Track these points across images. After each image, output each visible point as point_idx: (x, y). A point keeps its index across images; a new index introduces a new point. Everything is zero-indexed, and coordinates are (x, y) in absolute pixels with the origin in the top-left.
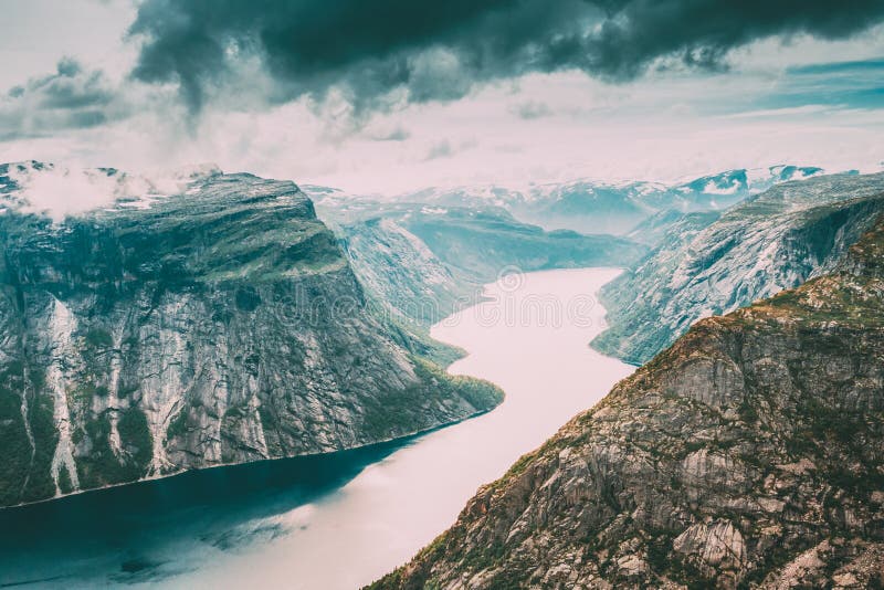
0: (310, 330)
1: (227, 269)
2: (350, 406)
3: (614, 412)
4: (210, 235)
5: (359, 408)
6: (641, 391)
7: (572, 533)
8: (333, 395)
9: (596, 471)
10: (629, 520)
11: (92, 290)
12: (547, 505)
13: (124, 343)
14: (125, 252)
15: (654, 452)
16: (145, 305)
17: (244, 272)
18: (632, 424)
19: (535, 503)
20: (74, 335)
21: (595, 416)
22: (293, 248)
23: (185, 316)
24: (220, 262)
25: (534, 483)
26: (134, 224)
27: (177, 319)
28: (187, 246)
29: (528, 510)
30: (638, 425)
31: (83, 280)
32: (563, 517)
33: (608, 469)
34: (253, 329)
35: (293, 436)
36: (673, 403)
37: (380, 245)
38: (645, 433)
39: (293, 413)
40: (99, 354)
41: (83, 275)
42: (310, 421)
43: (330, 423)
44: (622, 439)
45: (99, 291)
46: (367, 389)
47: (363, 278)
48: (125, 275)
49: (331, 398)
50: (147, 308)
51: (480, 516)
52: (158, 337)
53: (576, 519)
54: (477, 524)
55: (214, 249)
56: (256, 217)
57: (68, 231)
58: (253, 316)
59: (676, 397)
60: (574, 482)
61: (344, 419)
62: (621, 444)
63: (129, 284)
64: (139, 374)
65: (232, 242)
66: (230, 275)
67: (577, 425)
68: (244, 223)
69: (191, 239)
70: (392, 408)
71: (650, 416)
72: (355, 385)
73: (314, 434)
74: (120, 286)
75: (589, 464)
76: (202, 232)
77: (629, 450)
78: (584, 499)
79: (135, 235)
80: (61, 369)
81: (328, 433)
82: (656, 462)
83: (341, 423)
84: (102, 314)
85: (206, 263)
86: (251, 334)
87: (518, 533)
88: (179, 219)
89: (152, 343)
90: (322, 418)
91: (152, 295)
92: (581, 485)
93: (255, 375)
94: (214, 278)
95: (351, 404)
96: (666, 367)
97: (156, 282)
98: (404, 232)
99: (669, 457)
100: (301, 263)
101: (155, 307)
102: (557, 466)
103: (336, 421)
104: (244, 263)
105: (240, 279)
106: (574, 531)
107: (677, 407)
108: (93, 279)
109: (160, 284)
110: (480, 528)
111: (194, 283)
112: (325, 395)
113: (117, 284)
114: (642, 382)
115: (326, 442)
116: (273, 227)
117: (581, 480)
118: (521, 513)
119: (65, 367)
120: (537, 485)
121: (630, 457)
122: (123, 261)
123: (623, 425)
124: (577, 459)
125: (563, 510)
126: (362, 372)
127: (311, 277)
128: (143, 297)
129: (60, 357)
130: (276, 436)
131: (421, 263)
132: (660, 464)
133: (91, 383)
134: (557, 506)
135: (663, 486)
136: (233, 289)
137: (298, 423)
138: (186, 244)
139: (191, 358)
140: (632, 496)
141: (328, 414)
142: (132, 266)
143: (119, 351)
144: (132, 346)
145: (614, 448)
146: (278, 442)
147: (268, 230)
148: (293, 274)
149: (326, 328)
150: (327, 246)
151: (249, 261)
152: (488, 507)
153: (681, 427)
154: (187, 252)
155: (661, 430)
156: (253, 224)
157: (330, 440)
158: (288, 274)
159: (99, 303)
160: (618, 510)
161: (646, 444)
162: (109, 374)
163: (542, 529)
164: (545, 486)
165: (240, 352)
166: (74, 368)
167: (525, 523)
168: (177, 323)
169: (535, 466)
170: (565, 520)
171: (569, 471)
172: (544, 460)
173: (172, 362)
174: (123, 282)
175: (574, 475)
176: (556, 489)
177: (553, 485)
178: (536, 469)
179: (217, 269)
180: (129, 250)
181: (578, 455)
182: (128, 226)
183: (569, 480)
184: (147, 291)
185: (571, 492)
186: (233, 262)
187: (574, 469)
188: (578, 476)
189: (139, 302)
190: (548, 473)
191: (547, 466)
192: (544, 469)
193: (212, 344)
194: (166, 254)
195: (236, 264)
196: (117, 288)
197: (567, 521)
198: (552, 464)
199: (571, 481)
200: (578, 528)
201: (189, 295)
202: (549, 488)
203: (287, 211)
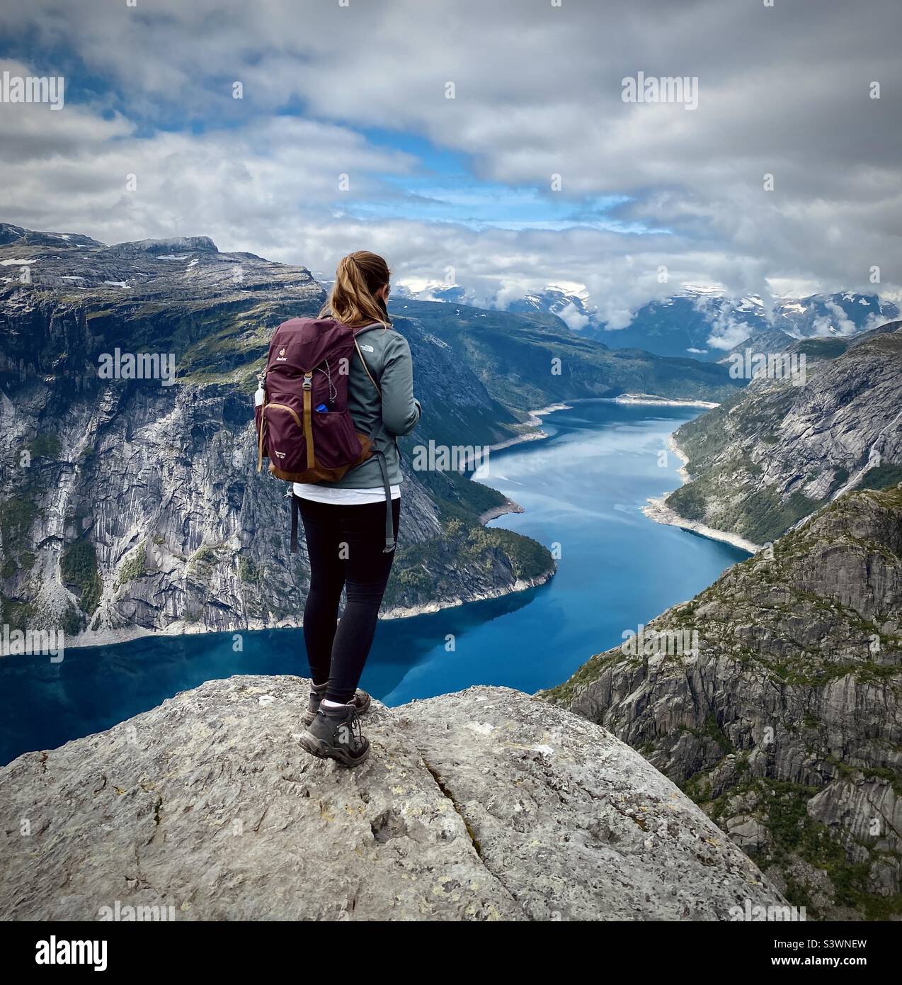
1: (215, 371)
3: (725, 608)
4: (198, 327)
6: (764, 583)
9: (699, 689)
10: (743, 765)
12: (629, 729)
14: (93, 341)
15: (782, 671)
16: (108, 408)
17: (238, 376)
18: (751, 628)
20: (21, 439)
21: (699, 612)
24: (208, 362)
25: (610, 696)
26: (107, 306)
28: (168, 339)
30: (760, 630)
31: (37, 371)
32: (650, 749)
33: (715, 690)
36: (808, 605)
38: (769, 643)
39: (282, 562)
40: (47, 467)
41: (37, 365)
42: (303, 575)
44: (737, 647)
45: (53, 387)
48: (88, 368)
50: (112, 412)
52: (120, 451)
55: (202, 345)
56: (258, 308)
57: (28, 310)
58: (243, 433)
59: (814, 597)
60: (668, 700)
62: (735, 654)
63: (93, 381)
64: (94, 495)
65: (225, 337)
66: (221, 380)
67: (674, 620)
68: (241, 315)
69: (175, 330)
71: (777, 620)
74: (81, 383)
75: (690, 679)
76: (189, 323)
77: (745, 666)
78: (682, 728)
79: (108, 320)
82: (783, 686)
85: (190, 360)
88: (163, 304)
89: (114, 456)
92: (678, 706)
93: (238, 508)
94: (198, 381)
96: (799, 554)
99: (802, 680)
101: (121, 412)
102: (645, 676)
104: (237, 365)
105: (231, 385)
106: (667, 771)
107: (813, 610)
108: (48, 370)
109: (131, 383)
113: (77, 379)
114: (766, 572)
117: (678, 700)
120: (616, 699)
121: (748, 675)
122: (88, 353)
123: (738, 628)
124: (673, 669)
125: (653, 738)
128: (108, 398)
130: (256, 590)
132: (789, 689)
134: (642, 734)
135: (792, 721)
136: (221, 396)
137: (287, 577)
138: (167, 336)
139: (158, 481)
140: (749, 729)
143: (71, 465)
144: (88, 460)
145: (724, 659)
146: (258, 597)
147: (271, 325)
151: (243, 363)
153: (819, 639)
155: (792, 641)
156: (254, 317)
159: (53, 401)
160: (727, 748)
161: (770, 658)
162: (55, 491)
164: (627, 702)
165: (222, 477)
169: (614, 673)
170: (654, 753)
171: (661, 684)
172: (627, 665)
173: (135, 483)
174: (86, 377)
175: (670, 691)
176: (643, 708)
177: (639, 702)
178: (616, 676)
179: (202, 369)
180: (97, 338)
181: (675, 663)
182: (99, 309)
183: (661, 697)
184: (113, 391)
185: (662, 714)
186: (224, 362)
187: (669, 682)
188: (675, 693)
189: (102, 404)
190: (632, 683)
191: (632, 674)
192: (626, 678)
193: (188, 464)
194: (143, 345)
195: (228, 365)
196: (78, 384)
197: (656, 755)
198: (638, 672)
199: (665, 699)
200: (671, 767)
201: (165, 399)
202: (633, 705)
203: (297, 303)
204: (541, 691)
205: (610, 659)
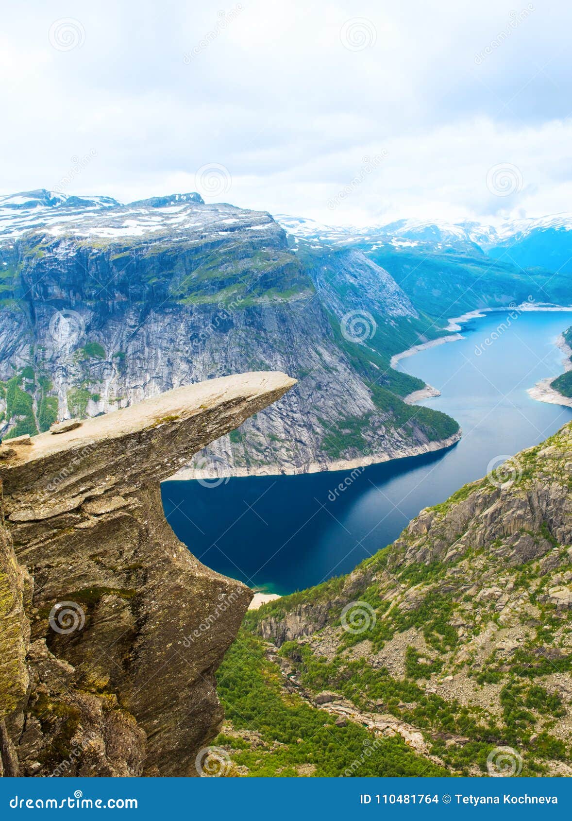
0: (277, 353)
1: (205, 294)
2: (309, 427)
3: (560, 451)
4: (191, 262)
5: (318, 430)
7: (507, 560)
8: (295, 415)
9: (536, 505)
10: (564, 554)
11: (90, 308)
12: (485, 532)
13: (114, 356)
14: (118, 275)
16: (133, 323)
17: (220, 298)
19: (474, 529)
20: (75, 347)
21: (540, 454)
22: (265, 276)
23: (166, 335)
24: (199, 288)
25: (474, 510)
26: (126, 249)
27: (160, 338)
28: (171, 272)
29: (466, 534)
31: (83, 298)
32: (499, 544)
33: (547, 506)
34: (225, 350)
35: (257, 450)
37: (348, 276)
39: (258, 429)
40: (93, 365)
41: (82, 294)
42: (273, 438)
43: (290, 441)
44: (565, 477)
45: (94, 309)
46: (327, 413)
47: (329, 307)
48: (117, 295)
49: (293, 418)
50: (135, 326)
51: (420, 536)
52: (143, 353)
53: (512, 548)
54: (417, 543)
55: (194, 275)
56: (233, 245)
57: (72, 254)
58: (227, 339)
60: (513, 512)
61: (304, 439)
62: (563, 482)
63: (120, 304)
64: (127, 384)
65: (210, 268)
66: (208, 299)
68: (222, 251)
69: (175, 265)
70: (347, 431)
72: (315, 407)
73: (275, 450)
74: (113, 305)
75: (530, 498)
76: (184, 259)
78: (522, 530)
79: (127, 259)
80: (63, 376)
81: (288, 450)
83: (301, 442)
84: (96, 329)
85: (186, 287)
86: (223, 354)
87: (455, 554)
88: (165, 245)
89: (139, 358)
90: (283, 436)
91: (140, 315)
92: (520, 517)
94: (193, 302)
95: (311, 426)
97: (143, 303)
98: (372, 264)
100: (271, 290)
101: (142, 326)
102: (498, 497)
103: (296, 439)
104: (220, 288)
105: (216, 304)
106: (510, 558)
108: (90, 298)
109: (147, 305)
110: (420, 547)
111: (176, 306)
112: (288, 415)
113: (110, 303)
115: (286, 458)
116: (247, 256)
117: (520, 512)
118: (460, 536)
119: (66, 374)
120: (477, 512)
122: (116, 283)
123: (568, 463)
124: (518, 491)
125: (501, 537)
126: (323, 397)
127: (280, 304)
128: (131, 316)
129: (64, 365)
130: (241, 448)
131: (386, 295)
133: (87, 390)
134: (494, 535)
136: (210, 312)
137: (262, 439)
138: (170, 269)
139: (170, 373)
141: (289, 432)
142: (123, 287)
143: (111, 364)
144: (121, 360)
145: (556, 485)
146: (243, 453)
147: (243, 258)
148: (264, 301)
149: (292, 353)
150: (297, 276)
151: (224, 287)
152: (429, 528)
154: (171, 276)
156: (230, 252)
157: (289, 456)
158: (260, 300)
159: (95, 320)
160: (553, 544)
162: (101, 382)
163: (478, 553)
164: (484, 513)
165: (213, 370)
166: (74, 375)
167: (463, 546)
168: (160, 341)
169: (477, 495)
170: (501, 547)
171: (510, 502)
172: (486, 490)
173: (154, 375)
174: (116, 302)
175: (515, 506)
176: (495, 518)
177: (493, 514)
178: (478, 497)
179: (196, 293)
180: (121, 273)
181: (519, 488)
182: (121, 251)
183: (508, 510)
184: (135, 311)
185: (509, 522)
186: (211, 287)
187: (514, 501)
188: (518, 508)
189: (128, 320)
190: (489, 502)
191: (489, 496)
192: (485, 498)
193: (189, 362)
194: (153, 277)
195: (213, 289)
196: (110, 306)
197: (503, 548)
198: (493, 494)
199: (511, 511)
200: (514, 555)
201: (171, 316)
202: (489, 516)
203: (262, 241)
204: (427, 508)
205: (475, 486)
